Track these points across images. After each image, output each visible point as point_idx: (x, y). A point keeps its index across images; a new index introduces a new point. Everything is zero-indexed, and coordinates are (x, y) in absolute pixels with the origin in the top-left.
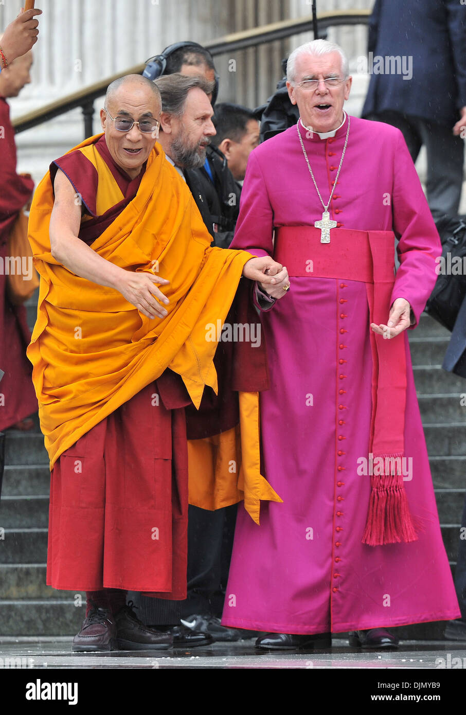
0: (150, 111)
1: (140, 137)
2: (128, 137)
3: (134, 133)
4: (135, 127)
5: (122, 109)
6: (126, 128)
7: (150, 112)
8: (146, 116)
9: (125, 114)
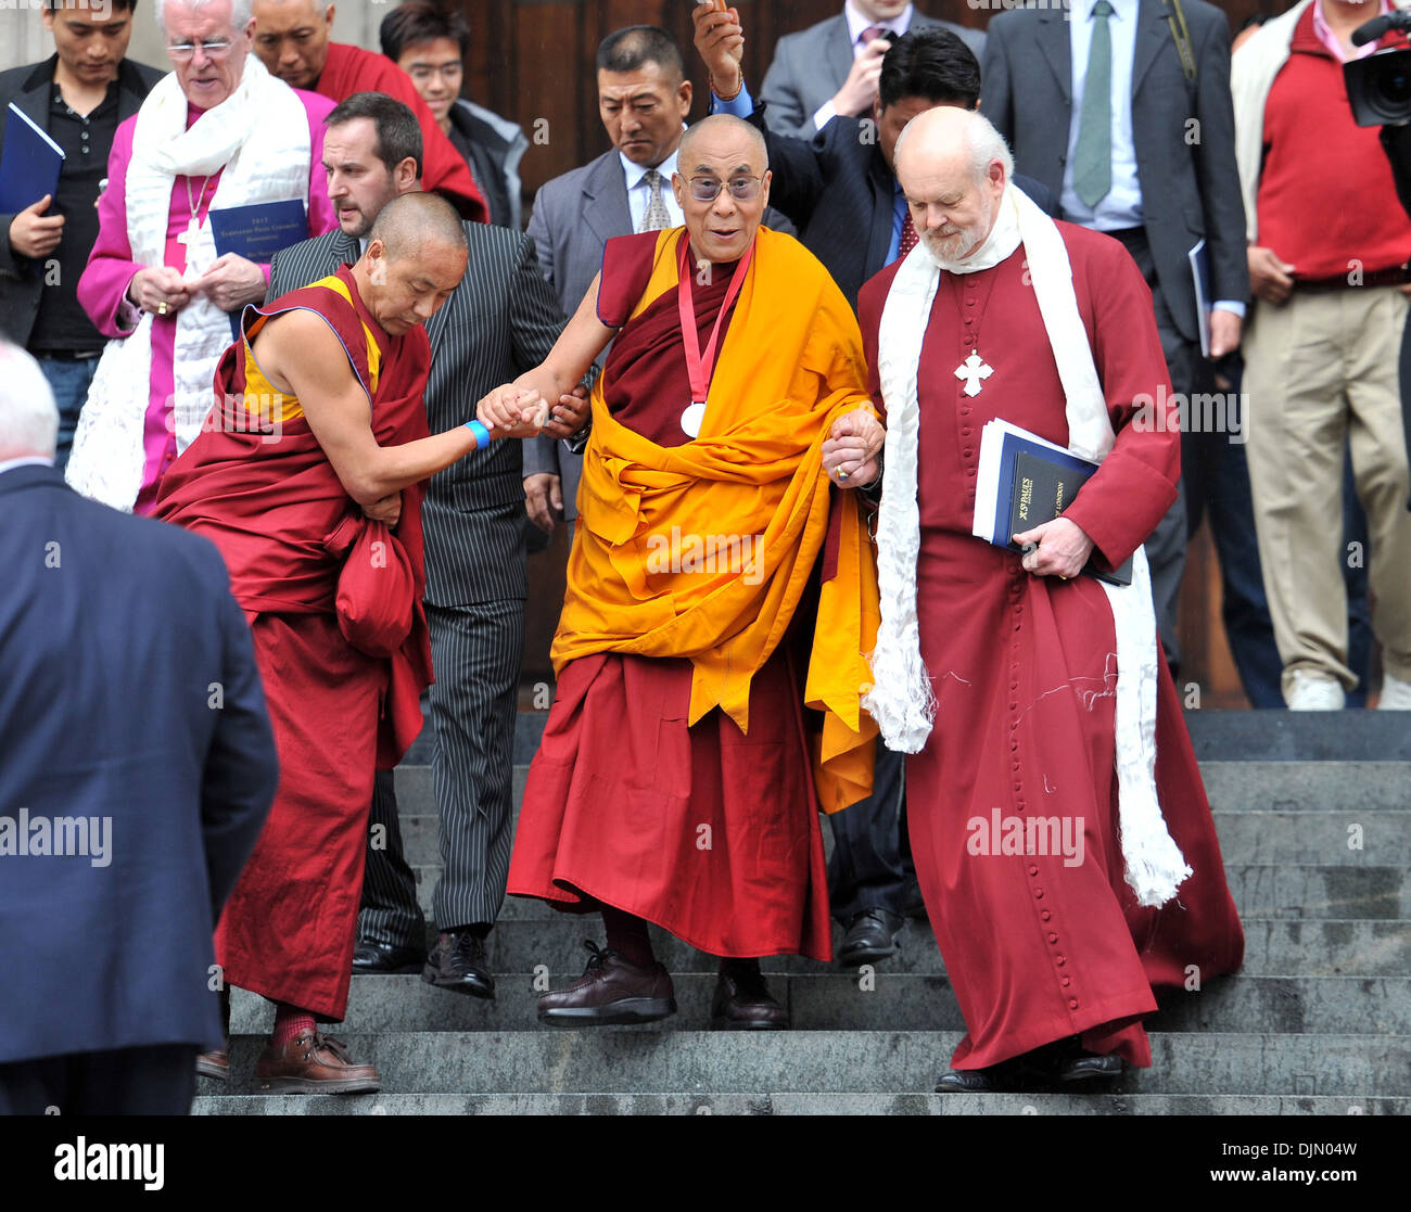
0: (746, 162)
1: (734, 208)
2: (715, 209)
3: (725, 201)
4: (724, 192)
5: (701, 163)
6: (711, 195)
7: (745, 165)
8: (740, 171)
9: (707, 170)
